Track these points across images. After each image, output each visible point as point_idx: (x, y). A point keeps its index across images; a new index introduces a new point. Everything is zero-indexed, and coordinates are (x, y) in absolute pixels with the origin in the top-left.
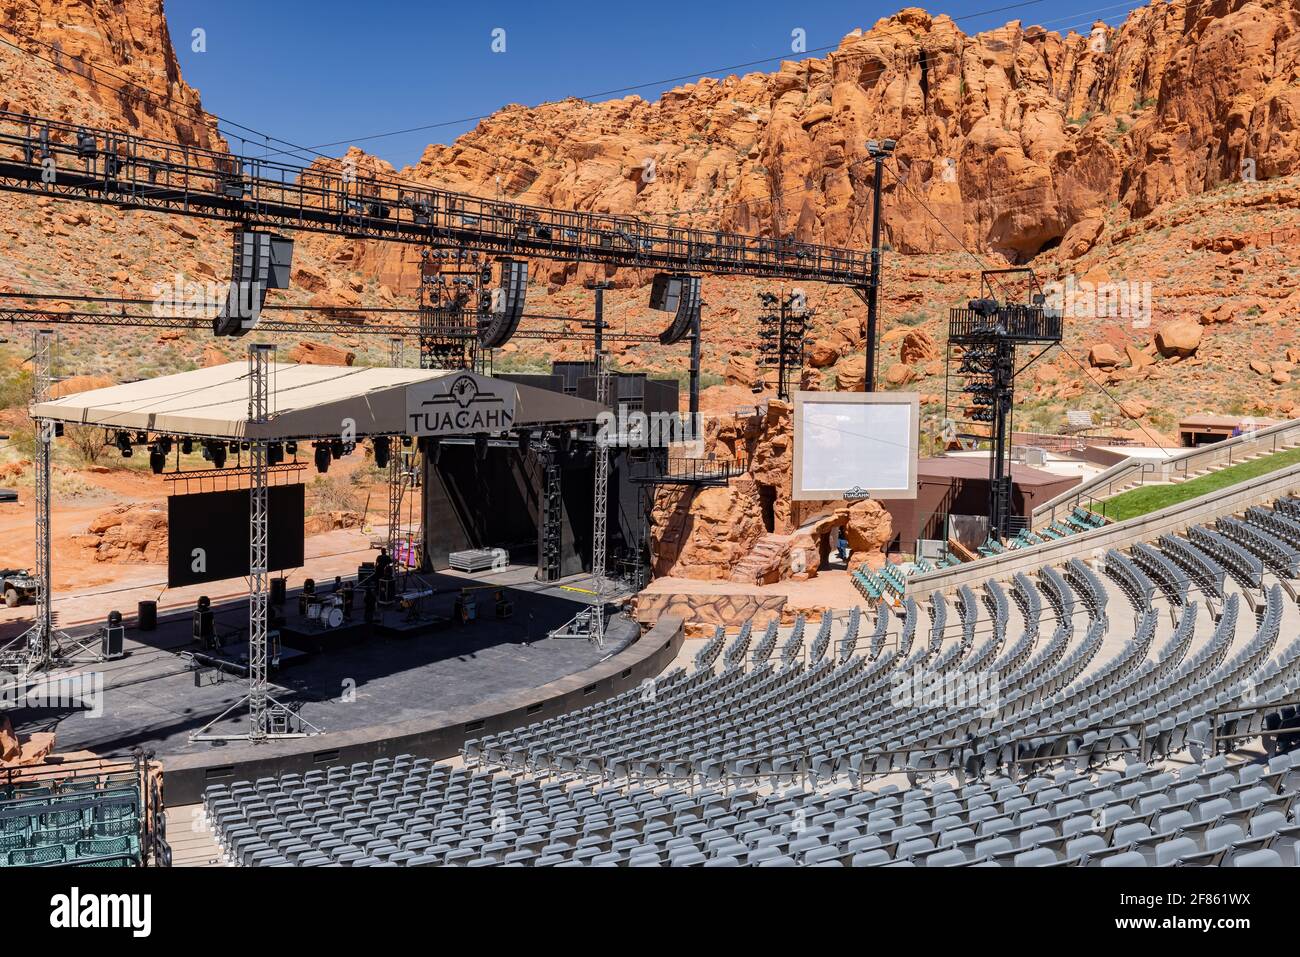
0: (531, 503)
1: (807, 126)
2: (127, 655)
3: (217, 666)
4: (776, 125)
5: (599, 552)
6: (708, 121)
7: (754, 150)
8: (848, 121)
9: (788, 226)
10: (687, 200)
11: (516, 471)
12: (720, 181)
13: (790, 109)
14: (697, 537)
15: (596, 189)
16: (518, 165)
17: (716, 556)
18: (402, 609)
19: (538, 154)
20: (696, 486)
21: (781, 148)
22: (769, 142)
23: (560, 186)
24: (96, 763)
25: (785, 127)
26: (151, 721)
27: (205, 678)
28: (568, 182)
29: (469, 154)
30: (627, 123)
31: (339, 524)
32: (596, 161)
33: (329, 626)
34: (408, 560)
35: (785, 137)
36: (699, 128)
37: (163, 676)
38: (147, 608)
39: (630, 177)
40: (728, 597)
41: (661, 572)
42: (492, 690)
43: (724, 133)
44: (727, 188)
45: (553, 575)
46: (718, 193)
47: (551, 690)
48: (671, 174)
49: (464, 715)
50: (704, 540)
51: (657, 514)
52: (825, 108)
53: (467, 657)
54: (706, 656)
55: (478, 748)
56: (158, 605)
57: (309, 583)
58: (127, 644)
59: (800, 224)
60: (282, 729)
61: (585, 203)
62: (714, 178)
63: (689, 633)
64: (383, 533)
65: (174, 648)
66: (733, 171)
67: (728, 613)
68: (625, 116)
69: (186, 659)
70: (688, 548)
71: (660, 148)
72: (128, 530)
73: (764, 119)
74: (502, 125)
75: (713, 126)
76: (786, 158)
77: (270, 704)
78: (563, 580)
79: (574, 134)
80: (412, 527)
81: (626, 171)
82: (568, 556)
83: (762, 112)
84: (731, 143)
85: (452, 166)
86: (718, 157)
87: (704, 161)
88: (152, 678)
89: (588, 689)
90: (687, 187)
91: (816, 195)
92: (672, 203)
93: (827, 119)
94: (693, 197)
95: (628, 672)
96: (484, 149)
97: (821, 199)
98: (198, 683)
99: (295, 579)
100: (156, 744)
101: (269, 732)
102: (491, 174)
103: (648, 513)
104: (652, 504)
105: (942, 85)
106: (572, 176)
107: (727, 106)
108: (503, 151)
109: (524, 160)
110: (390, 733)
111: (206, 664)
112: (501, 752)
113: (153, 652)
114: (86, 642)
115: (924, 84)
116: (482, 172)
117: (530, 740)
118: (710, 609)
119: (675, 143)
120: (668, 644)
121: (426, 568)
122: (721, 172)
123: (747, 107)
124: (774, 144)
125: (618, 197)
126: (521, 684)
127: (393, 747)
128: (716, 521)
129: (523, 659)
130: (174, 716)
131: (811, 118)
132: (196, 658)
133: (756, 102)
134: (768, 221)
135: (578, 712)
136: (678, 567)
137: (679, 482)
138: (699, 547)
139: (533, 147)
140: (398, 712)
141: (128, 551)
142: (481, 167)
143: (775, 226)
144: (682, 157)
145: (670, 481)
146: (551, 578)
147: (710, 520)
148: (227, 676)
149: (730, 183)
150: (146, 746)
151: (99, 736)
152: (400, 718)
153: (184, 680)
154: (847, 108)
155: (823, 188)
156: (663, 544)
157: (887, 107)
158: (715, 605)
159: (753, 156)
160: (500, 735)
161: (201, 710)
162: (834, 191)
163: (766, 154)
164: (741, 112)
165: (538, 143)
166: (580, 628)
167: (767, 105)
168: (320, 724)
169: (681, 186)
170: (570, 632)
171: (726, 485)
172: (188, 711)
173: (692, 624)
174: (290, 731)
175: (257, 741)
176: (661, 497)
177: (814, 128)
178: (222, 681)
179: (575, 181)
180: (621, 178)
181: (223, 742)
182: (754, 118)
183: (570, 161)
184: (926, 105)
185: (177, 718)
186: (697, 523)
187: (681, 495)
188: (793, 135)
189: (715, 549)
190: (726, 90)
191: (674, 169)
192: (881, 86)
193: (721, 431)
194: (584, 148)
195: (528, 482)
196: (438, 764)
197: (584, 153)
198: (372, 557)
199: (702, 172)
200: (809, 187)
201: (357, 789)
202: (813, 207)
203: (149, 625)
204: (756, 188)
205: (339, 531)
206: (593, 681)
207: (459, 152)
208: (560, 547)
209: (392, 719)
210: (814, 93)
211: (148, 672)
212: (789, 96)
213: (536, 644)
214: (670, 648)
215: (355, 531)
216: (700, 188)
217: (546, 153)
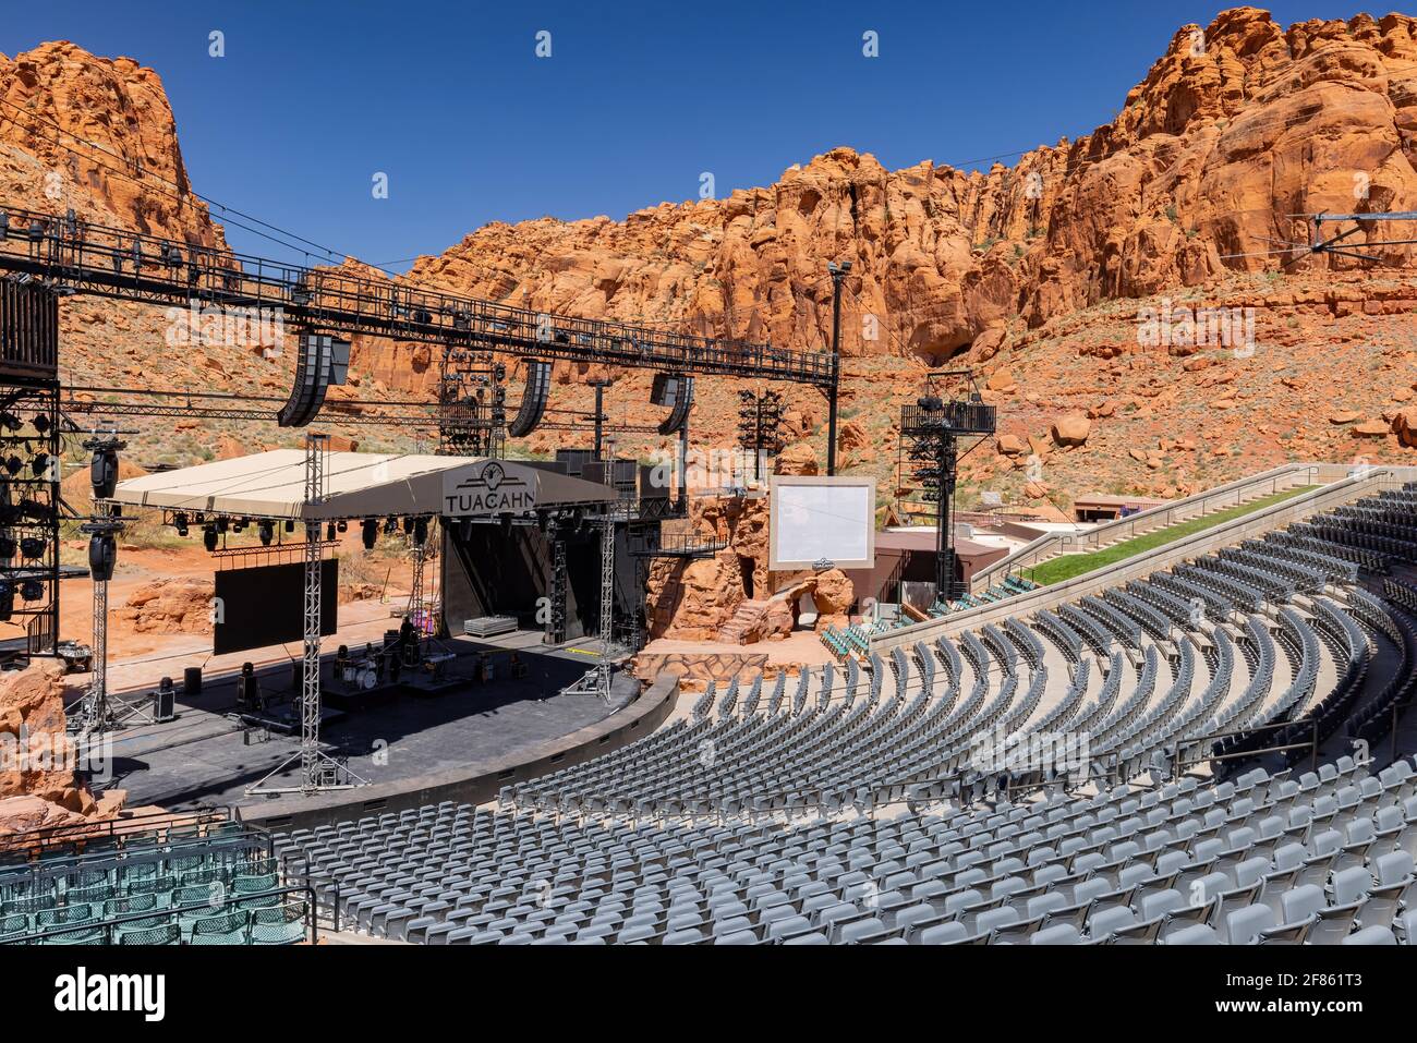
0: (536, 575)
1: (755, 246)
2: (177, 717)
3: (264, 726)
4: (729, 245)
5: (606, 618)
6: (668, 240)
7: (709, 265)
8: (790, 242)
9: (739, 331)
10: (650, 309)
11: (523, 546)
12: (679, 292)
13: (740, 231)
14: (688, 603)
15: (570, 297)
16: (500, 275)
17: (705, 620)
18: (428, 671)
19: (518, 265)
20: (686, 558)
21: (733, 265)
22: (722, 259)
23: (538, 294)
24: (165, 818)
25: (736, 246)
26: (207, 777)
27: (253, 737)
28: (545, 291)
29: (455, 265)
30: (597, 240)
31: (360, 596)
32: (570, 272)
33: (364, 688)
34: (428, 627)
35: (737, 254)
36: (660, 245)
37: (212, 736)
38: (193, 674)
39: (600, 287)
40: (717, 656)
41: (656, 634)
42: (517, 741)
43: (683, 250)
44: (685, 298)
45: (559, 639)
46: (677, 302)
47: (570, 741)
48: (637, 285)
49: (496, 765)
50: (694, 606)
51: (652, 584)
52: (770, 230)
53: (490, 713)
54: (702, 708)
55: (513, 794)
56: (203, 671)
57: (343, 648)
58: (177, 708)
59: (749, 330)
60: (331, 782)
61: (561, 309)
62: (674, 289)
63: (683, 688)
64: (403, 603)
65: (221, 709)
66: (690, 283)
67: (717, 670)
68: (594, 234)
69: (233, 720)
70: (680, 613)
71: (626, 263)
72: (166, 603)
73: (718, 239)
74: (486, 240)
75: (672, 244)
76: (737, 273)
77: (320, 758)
78: (567, 643)
79: (550, 249)
80: (432, 597)
81: (597, 282)
82: (571, 621)
83: (716, 233)
84: (688, 259)
85: (440, 275)
86: (677, 271)
87: (665, 274)
88: (202, 739)
89: (603, 739)
90: (651, 297)
91: (763, 304)
92: (637, 310)
93: (772, 240)
94: (656, 305)
95: (636, 723)
96: (469, 261)
97: (768, 309)
98: (247, 742)
99: (329, 645)
100: (214, 799)
101: (319, 784)
102: (476, 282)
103: (644, 583)
104: (647, 575)
105: (870, 213)
106: (550, 285)
107: (684, 227)
108: (486, 262)
109: (505, 271)
110: (431, 783)
111: (251, 724)
112: (534, 797)
113: (199, 715)
114: (137, 706)
115: (853, 210)
116: (467, 280)
117: (559, 785)
118: (701, 666)
119: (639, 258)
120: (668, 698)
121: (444, 633)
122: (680, 284)
123: (702, 228)
124: (727, 260)
125: (590, 303)
126: (542, 736)
127: (436, 794)
128: (705, 589)
129: (540, 714)
130: (227, 773)
131: (758, 239)
132: (243, 719)
133: (710, 225)
134: (722, 327)
135: (597, 759)
136: (671, 630)
137: (671, 555)
138: (690, 612)
139: (513, 259)
140: (434, 764)
141: (166, 622)
142: (467, 277)
143: (728, 332)
144: (645, 270)
145: (663, 555)
146: (557, 642)
147: (699, 589)
148: (273, 735)
149: (688, 293)
150: (205, 801)
151: (160, 792)
152: (436, 770)
153: (233, 739)
154: (789, 231)
155: (769, 299)
156: (659, 611)
157: (823, 232)
158: (706, 663)
159: (708, 271)
160: (531, 781)
161: (253, 766)
162: (779, 301)
163: (719, 269)
164: (697, 232)
165: (518, 256)
166: (589, 685)
167: (720, 227)
168: (366, 776)
169: (645, 296)
170: (580, 689)
171: (713, 557)
172: (240, 767)
173: (686, 680)
174: (338, 783)
175: (309, 793)
176: (656, 569)
177: (761, 247)
178: (269, 739)
179: (552, 289)
180: (593, 288)
181: (277, 795)
182: (708, 238)
183: (547, 272)
184: (856, 230)
185: (231, 774)
186: (688, 591)
187: (673, 566)
188: (743, 254)
189: (704, 613)
190: (684, 213)
191: (639, 281)
192: (817, 213)
193: (705, 511)
194: (560, 261)
195: (533, 556)
196: (480, 808)
197: (559, 266)
198: (397, 625)
199: (664, 284)
200: (757, 297)
201: (412, 833)
202: (760, 315)
203: (194, 690)
204: (712, 300)
205: (358, 602)
206: (607, 732)
207: (448, 262)
208: (564, 614)
209: (430, 770)
210: (761, 217)
211: (198, 733)
212: (739, 220)
213: (550, 700)
214: (669, 702)
215: (375, 602)
216: (662, 297)
217: (524, 265)
